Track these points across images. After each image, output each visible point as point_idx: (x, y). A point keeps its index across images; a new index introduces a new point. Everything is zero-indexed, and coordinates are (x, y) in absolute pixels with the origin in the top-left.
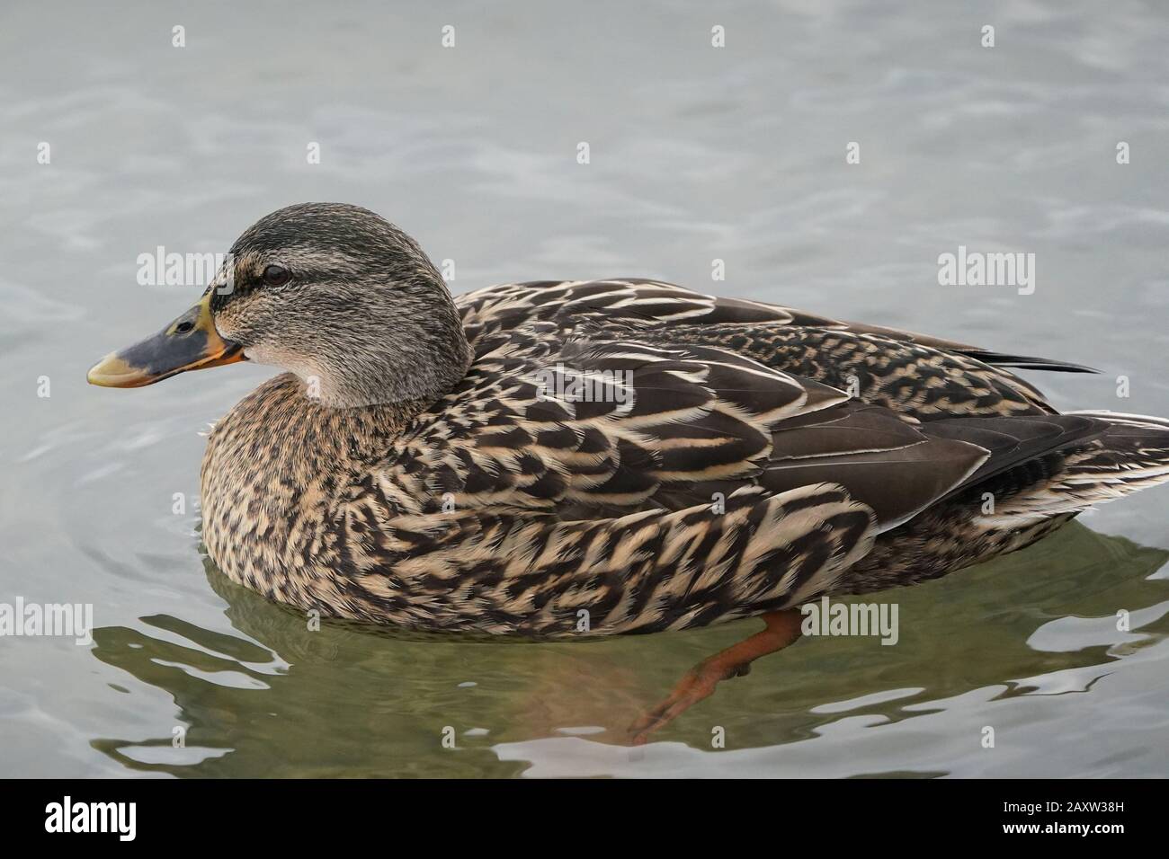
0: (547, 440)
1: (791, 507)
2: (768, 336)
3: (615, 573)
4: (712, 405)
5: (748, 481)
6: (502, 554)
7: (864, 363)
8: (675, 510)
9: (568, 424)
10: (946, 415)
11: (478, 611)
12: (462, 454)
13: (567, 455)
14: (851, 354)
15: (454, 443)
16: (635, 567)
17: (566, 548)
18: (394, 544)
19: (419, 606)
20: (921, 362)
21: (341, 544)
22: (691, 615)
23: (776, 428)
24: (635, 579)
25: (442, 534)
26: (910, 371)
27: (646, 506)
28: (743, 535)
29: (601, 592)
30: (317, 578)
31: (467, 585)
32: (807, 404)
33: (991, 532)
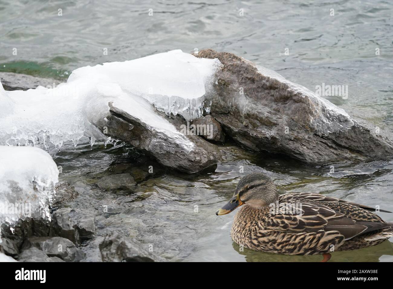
0: (287, 218)
1: (329, 234)
2: (332, 204)
3: (296, 243)
4: (318, 215)
5: (322, 229)
6: (277, 238)
7: (349, 210)
8: (308, 233)
9: (291, 216)
10: (362, 221)
11: (272, 248)
12: (272, 220)
13: (290, 221)
14: (346, 208)
15: (271, 218)
16: (299, 243)
17: (288, 238)
18: (259, 235)
19: (262, 246)
20: (359, 211)
21: (250, 234)
22: (309, 252)
23: (329, 220)
24: (299, 245)
25: (267, 234)
26: (357, 212)
27: (303, 232)
28: (319, 239)
29: (293, 246)
30: (246, 239)
31: (270, 243)
32: (336, 216)
33: (368, 241)
